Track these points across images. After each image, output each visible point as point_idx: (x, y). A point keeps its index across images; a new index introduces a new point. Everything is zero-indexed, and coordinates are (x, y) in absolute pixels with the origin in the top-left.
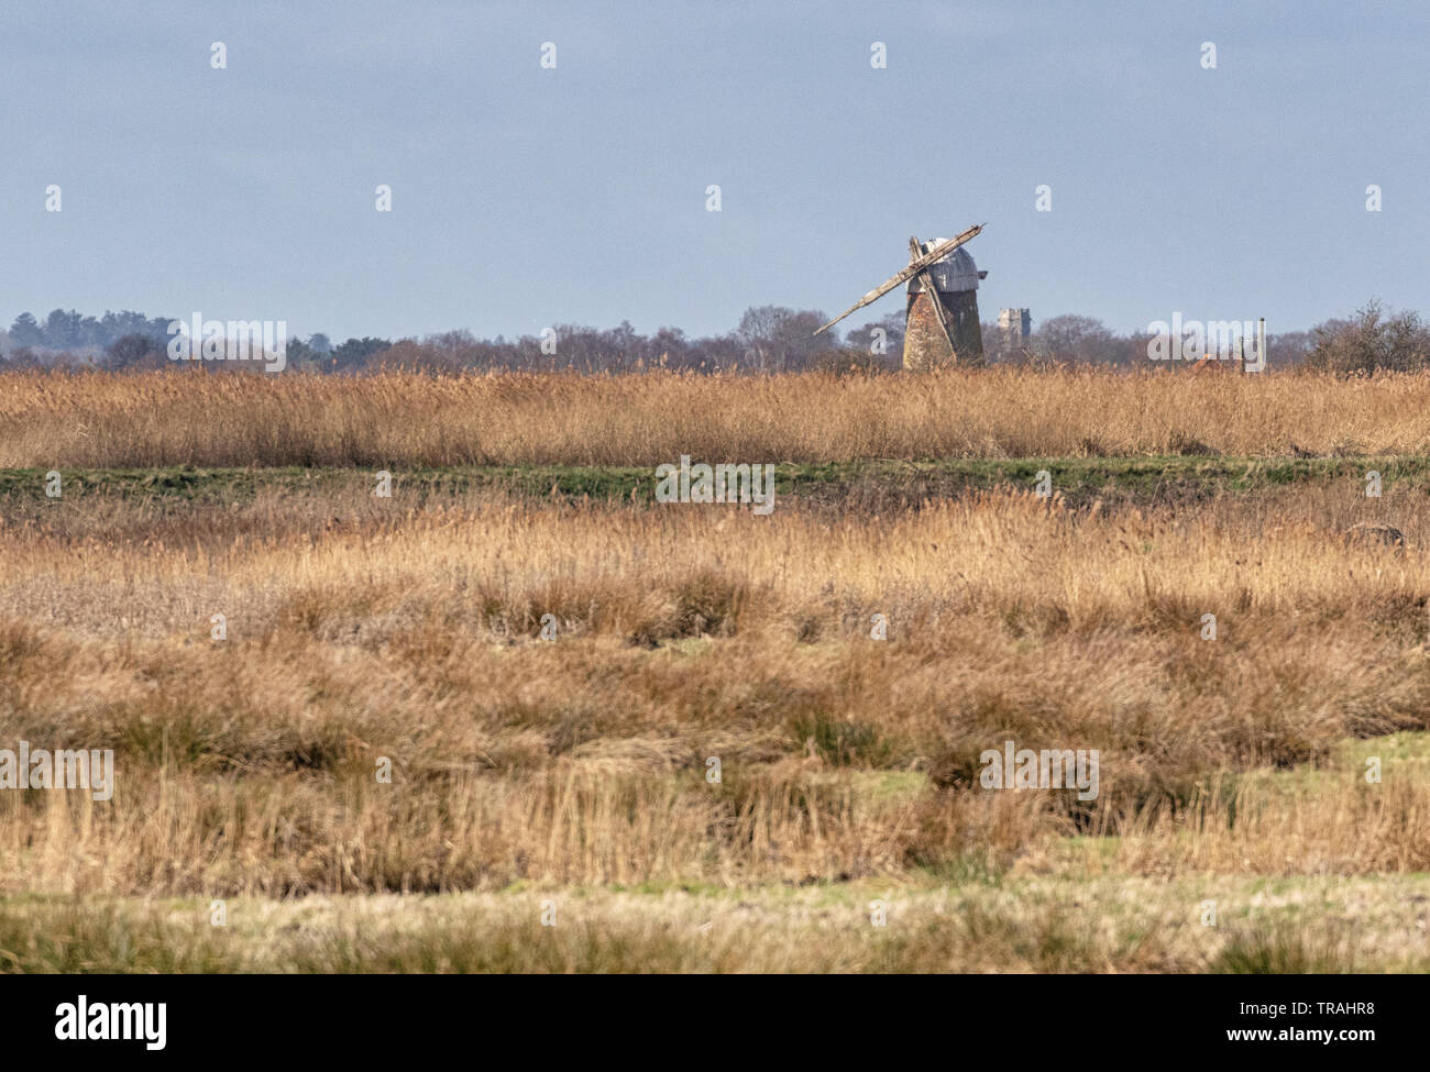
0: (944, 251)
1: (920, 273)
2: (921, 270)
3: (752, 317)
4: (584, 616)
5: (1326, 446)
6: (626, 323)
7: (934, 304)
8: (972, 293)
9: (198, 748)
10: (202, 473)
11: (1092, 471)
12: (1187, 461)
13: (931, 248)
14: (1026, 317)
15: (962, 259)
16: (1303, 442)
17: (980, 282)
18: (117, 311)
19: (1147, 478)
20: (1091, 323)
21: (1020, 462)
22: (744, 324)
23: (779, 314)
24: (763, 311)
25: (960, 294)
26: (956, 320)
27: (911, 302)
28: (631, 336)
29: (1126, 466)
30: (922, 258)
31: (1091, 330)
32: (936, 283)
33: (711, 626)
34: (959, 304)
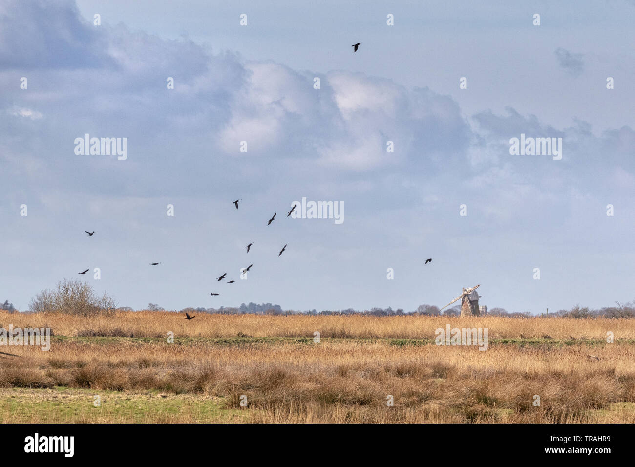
0: (471, 291)
1: (465, 296)
2: (465, 295)
3: (421, 307)
4: (410, 373)
5: (579, 337)
6: (390, 307)
7: (469, 304)
8: (477, 301)
9: (335, 400)
10: (308, 339)
11: (522, 342)
12: (546, 339)
13: (468, 290)
14: (486, 308)
15: (475, 293)
16: (573, 335)
17: (479, 298)
18: (265, 303)
19: (536, 344)
20: (502, 309)
21: (505, 339)
22: (419, 309)
23: (427, 306)
24: (423, 306)
25: (474, 301)
26: (473, 307)
27: (462, 303)
28: (391, 310)
29: (531, 341)
30: (465, 292)
31: (502, 311)
32: (469, 299)
33: (441, 376)
34: (474, 304)
